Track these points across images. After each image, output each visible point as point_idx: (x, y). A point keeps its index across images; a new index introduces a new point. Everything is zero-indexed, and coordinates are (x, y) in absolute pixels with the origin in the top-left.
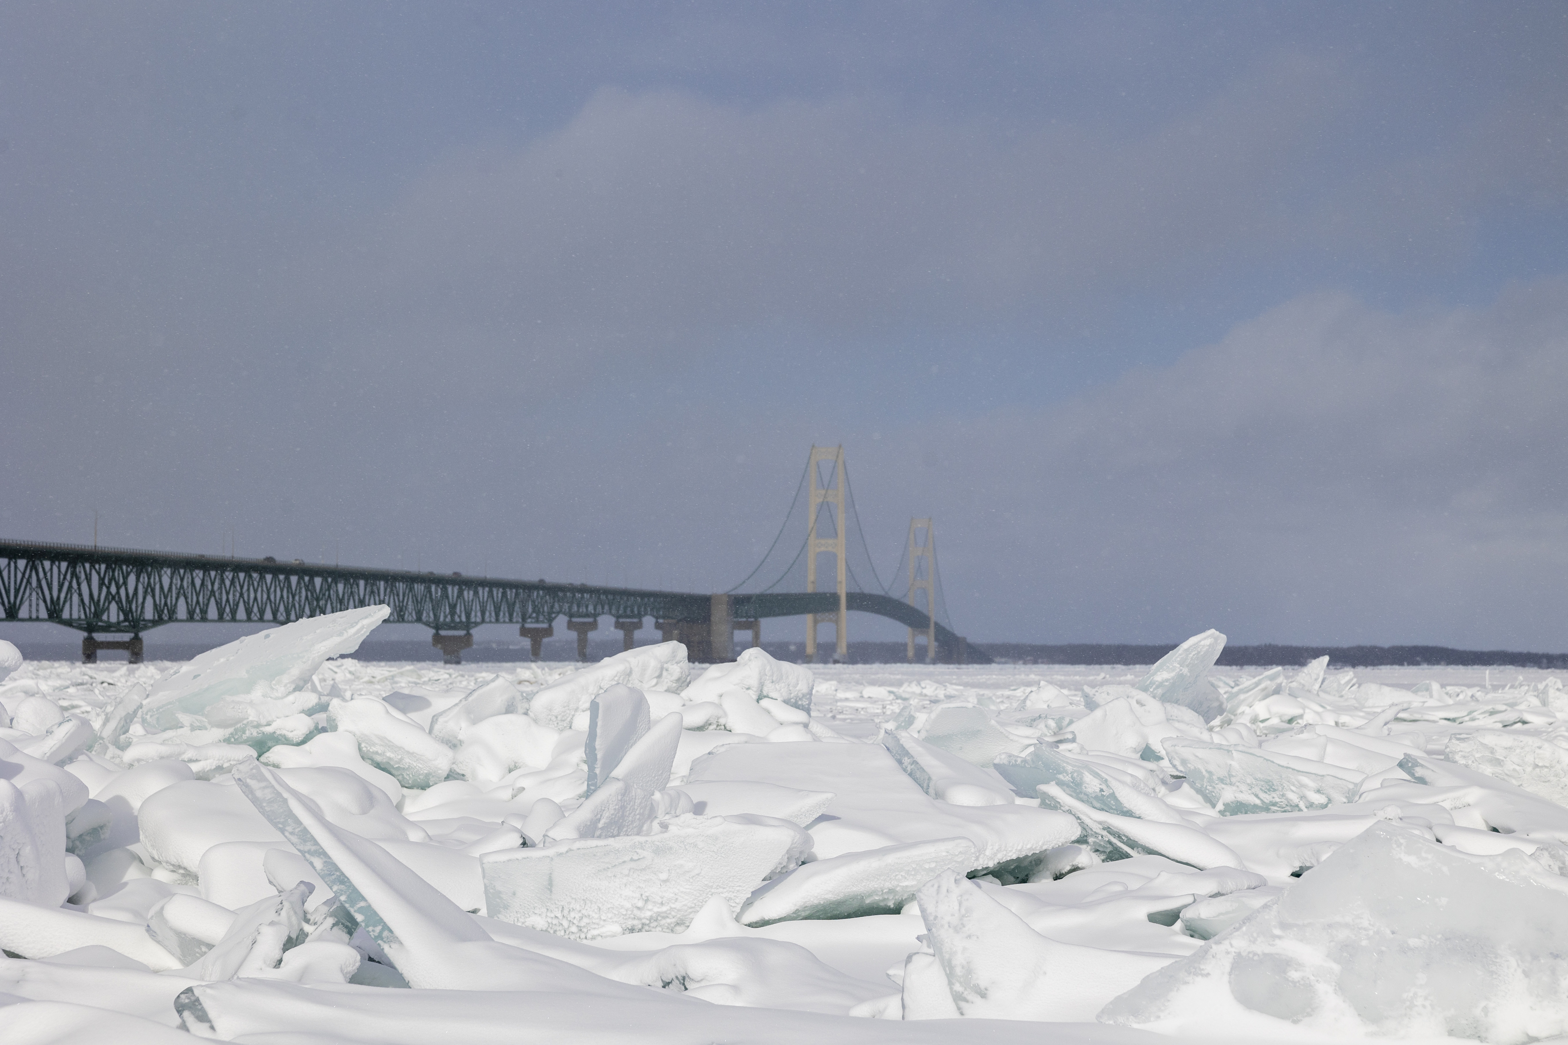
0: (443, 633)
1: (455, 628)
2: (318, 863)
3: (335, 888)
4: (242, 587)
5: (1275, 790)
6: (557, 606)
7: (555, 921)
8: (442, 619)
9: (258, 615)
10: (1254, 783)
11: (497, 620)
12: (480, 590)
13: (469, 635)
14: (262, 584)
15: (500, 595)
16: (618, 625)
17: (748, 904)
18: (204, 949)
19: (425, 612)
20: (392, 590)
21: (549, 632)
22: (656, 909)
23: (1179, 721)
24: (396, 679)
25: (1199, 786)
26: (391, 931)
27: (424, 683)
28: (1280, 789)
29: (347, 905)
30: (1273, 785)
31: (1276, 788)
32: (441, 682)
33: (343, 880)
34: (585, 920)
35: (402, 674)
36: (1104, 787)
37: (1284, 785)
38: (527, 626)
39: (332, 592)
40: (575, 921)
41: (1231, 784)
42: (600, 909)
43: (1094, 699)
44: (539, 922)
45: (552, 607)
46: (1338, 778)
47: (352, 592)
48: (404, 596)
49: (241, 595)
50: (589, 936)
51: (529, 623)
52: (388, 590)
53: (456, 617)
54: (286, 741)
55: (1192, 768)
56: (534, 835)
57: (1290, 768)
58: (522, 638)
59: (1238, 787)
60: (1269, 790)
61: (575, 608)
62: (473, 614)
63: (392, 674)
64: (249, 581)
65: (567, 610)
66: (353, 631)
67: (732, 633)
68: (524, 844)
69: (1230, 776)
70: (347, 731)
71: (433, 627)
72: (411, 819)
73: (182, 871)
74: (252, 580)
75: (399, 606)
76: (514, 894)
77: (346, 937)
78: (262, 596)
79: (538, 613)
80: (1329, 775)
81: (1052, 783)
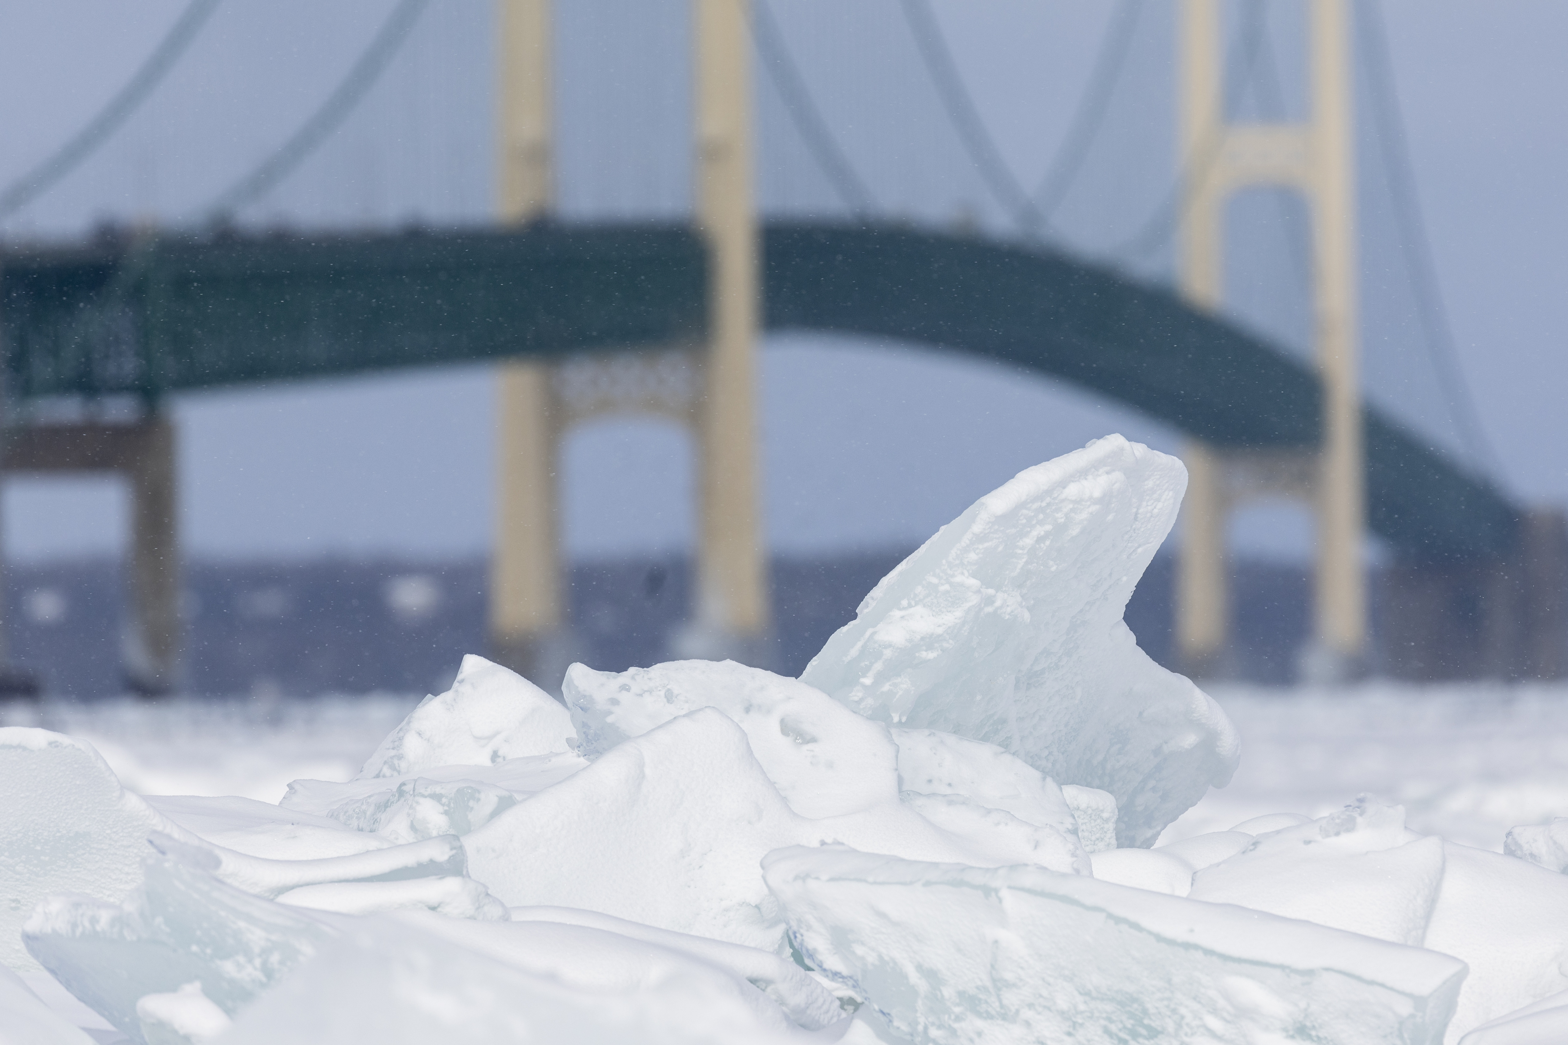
10: (1082, 1007)
23: (951, 801)
25: (904, 1028)
28: (1171, 1026)
30: (1145, 1012)
31: (1156, 1024)
37: (1183, 1011)
41: (1006, 1016)
43: (610, 719)
46: (1359, 979)
55: (871, 958)
57: (1196, 947)
59: (1028, 1024)
69: (999, 984)
80: (1327, 969)
81: (193, 988)
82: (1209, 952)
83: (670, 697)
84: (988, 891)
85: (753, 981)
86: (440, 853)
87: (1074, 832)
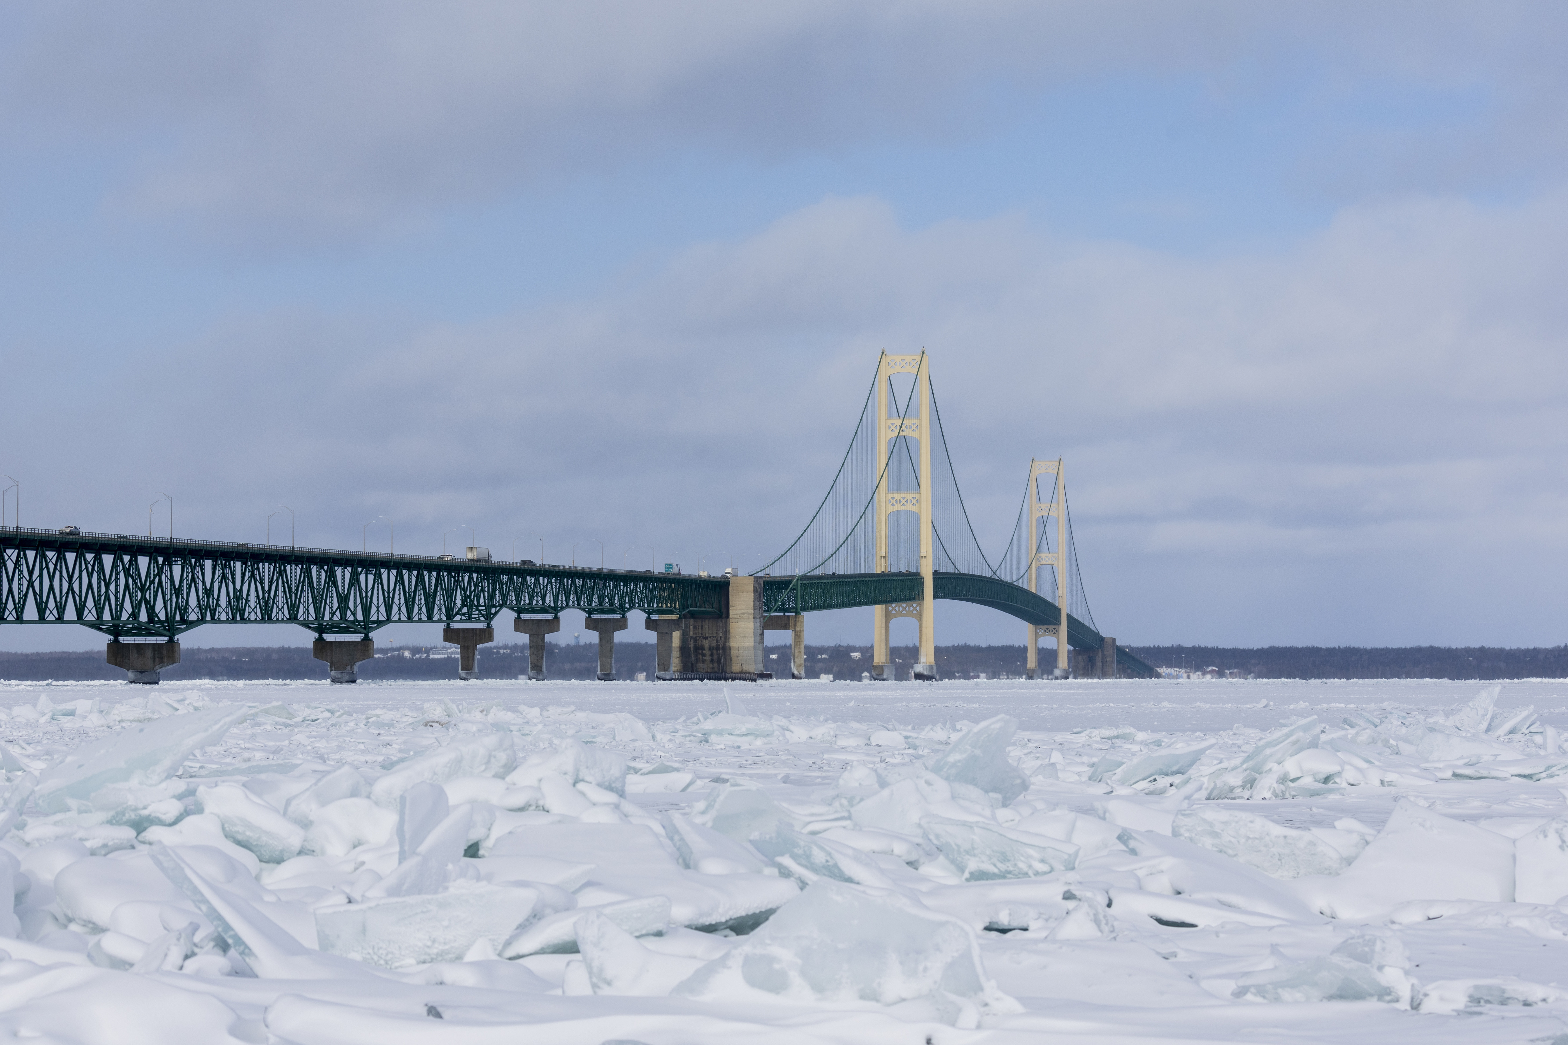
0: (329, 637)
1: (347, 630)
2: (204, 908)
3: (215, 923)
4: (31, 573)
5: (1009, 860)
6: (498, 596)
7: (368, 956)
8: (327, 617)
9: (55, 612)
10: (992, 854)
11: (410, 618)
12: (384, 573)
13: (367, 639)
14: (61, 567)
15: (414, 580)
16: (591, 624)
17: (508, 943)
18: (127, 967)
19: (301, 607)
20: (253, 575)
21: (487, 634)
22: (441, 948)
23: (964, 799)
24: (260, 719)
25: (951, 856)
26: (250, 949)
27: (297, 725)
28: (1013, 859)
29: (223, 934)
30: (1007, 856)
32: (320, 723)
33: (220, 918)
34: (390, 956)
35: (266, 712)
36: (829, 858)
37: (1015, 856)
38: (454, 626)
39: (163, 577)
40: (383, 957)
41: (975, 855)
42: (400, 947)
44: (356, 956)
45: (492, 597)
46: (1056, 849)
47: (193, 579)
48: (271, 583)
49: (31, 584)
50: (393, 967)
51: (457, 622)
52: (248, 575)
53: (349, 613)
54: (160, 822)
55: (944, 841)
56: (356, 895)
57: (1018, 841)
58: (448, 644)
59: (980, 858)
60: (1004, 861)
61: (526, 599)
62: (374, 609)
63: (253, 711)
64: (41, 563)
65: (514, 602)
66: (216, 727)
67: (762, 634)
68: (350, 902)
69: (973, 848)
70: (212, 813)
71: (315, 630)
72: (269, 888)
73: (91, 926)
74: (46, 561)
75: (264, 597)
76: (338, 936)
77: (222, 953)
78: (60, 585)
79: (470, 608)
80: (1049, 847)
81: (787, 856)
82: (1021, 843)
83: (899, 775)
84: (971, 827)
85: (917, 844)
86: (846, 814)
87: (992, 806)
